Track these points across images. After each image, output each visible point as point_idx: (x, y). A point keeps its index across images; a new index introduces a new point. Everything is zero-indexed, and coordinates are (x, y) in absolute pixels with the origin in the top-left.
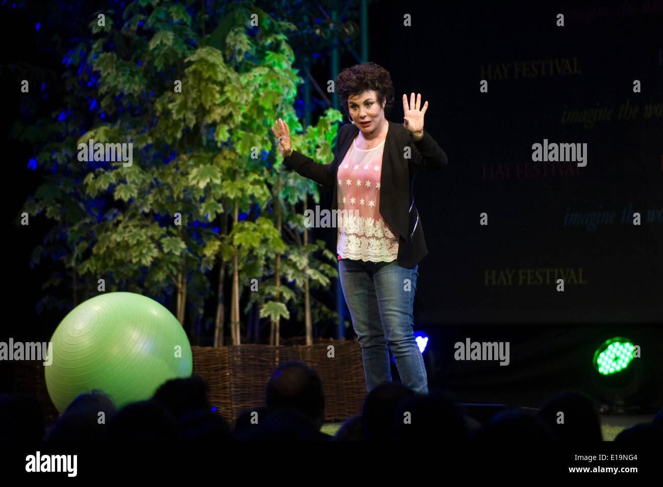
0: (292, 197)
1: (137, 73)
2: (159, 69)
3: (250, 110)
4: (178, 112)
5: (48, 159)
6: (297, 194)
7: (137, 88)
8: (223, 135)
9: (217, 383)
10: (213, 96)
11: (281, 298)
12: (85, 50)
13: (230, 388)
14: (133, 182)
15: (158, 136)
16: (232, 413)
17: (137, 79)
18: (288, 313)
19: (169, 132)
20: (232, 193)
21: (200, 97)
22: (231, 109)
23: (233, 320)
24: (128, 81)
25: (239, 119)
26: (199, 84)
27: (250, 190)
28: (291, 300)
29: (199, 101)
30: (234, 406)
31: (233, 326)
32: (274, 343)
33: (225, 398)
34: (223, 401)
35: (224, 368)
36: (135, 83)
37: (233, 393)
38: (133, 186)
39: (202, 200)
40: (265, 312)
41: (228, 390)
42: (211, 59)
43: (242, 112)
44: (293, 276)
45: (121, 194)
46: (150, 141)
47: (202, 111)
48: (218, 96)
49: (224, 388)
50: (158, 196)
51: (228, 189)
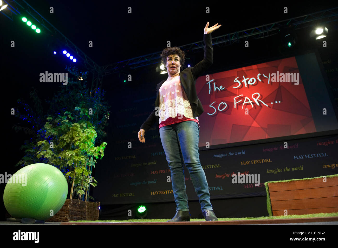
0: (90, 164)
1: (57, 131)
2: (62, 130)
3: (85, 138)
4: (66, 138)
5: (28, 151)
6: (91, 164)
7: (56, 133)
8: (77, 143)
9: (65, 209)
10: (76, 134)
11: (83, 189)
12: (43, 129)
13: (69, 211)
14: (51, 154)
15: (59, 146)
16: (68, 218)
17: (56, 131)
18: (84, 193)
19: (62, 145)
20: (77, 159)
21: (72, 135)
22: (80, 138)
23: (71, 193)
24: (54, 131)
25: (82, 140)
26: (73, 132)
27: (82, 159)
28: (85, 190)
29: (72, 136)
30: (69, 216)
31: (71, 194)
32: (79, 200)
33: (66, 214)
34: (66, 215)
35: (67, 205)
36: (55, 132)
37: (69, 212)
38: (50, 155)
39: (69, 160)
40: (79, 192)
41: (68, 211)
42: (77, 125)
43: (83, 138)
44: (86, 184)
45: (47, 156)
46: (56, 147)
47: (73, 138)
48: (77, 134)
49: (67, 211)
50: (56, 160)
51: (76, 158)
